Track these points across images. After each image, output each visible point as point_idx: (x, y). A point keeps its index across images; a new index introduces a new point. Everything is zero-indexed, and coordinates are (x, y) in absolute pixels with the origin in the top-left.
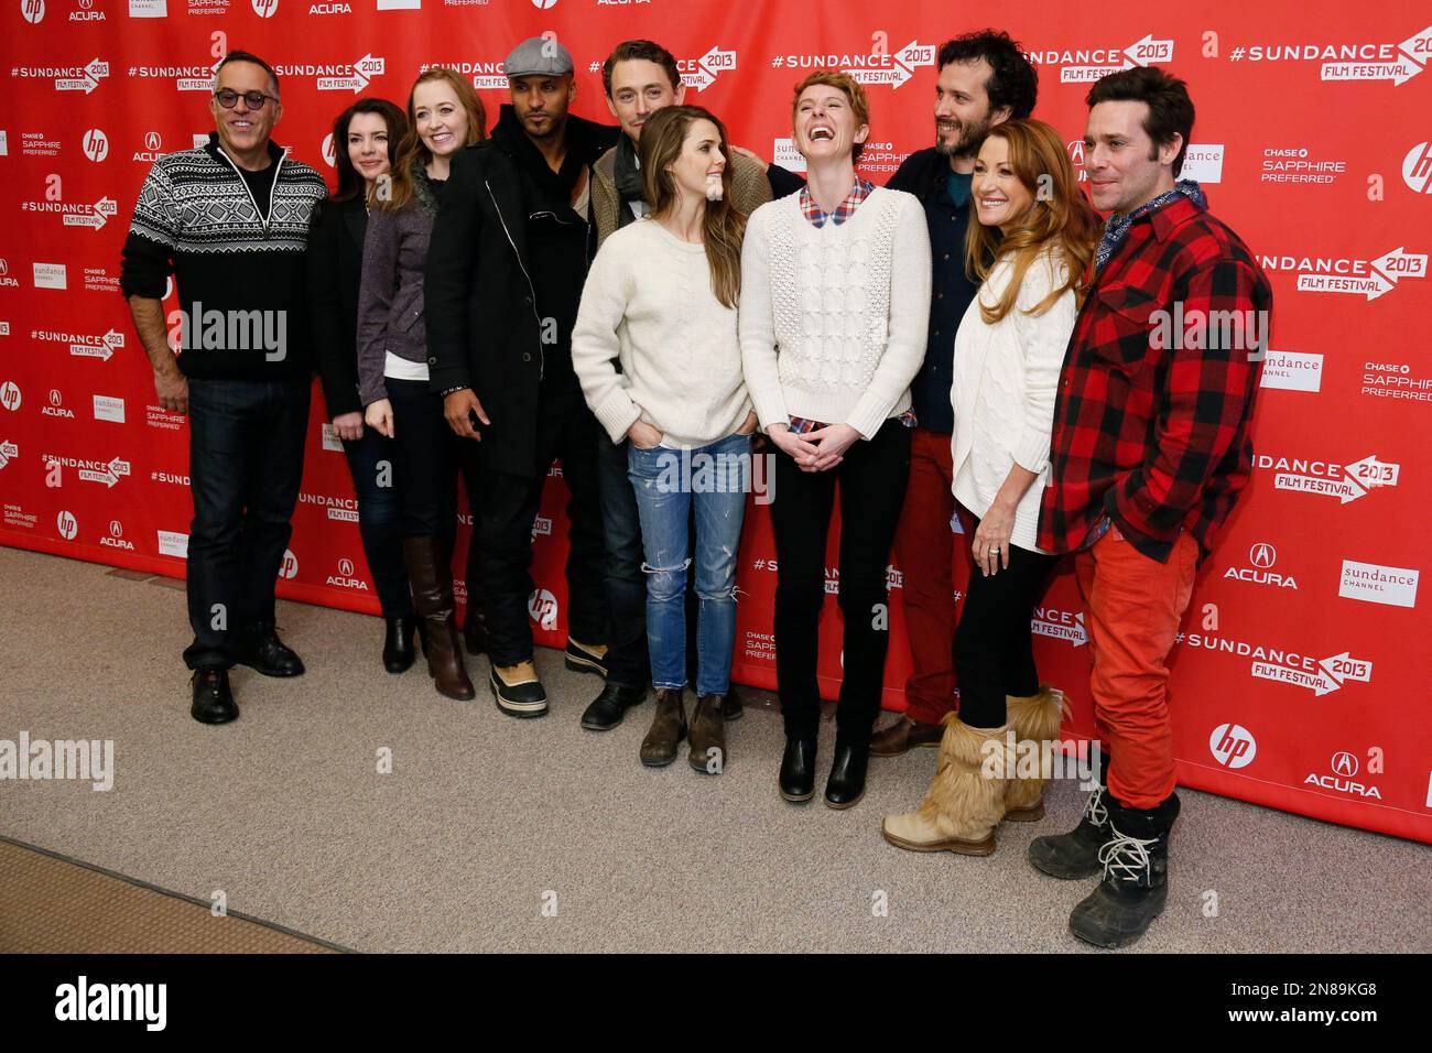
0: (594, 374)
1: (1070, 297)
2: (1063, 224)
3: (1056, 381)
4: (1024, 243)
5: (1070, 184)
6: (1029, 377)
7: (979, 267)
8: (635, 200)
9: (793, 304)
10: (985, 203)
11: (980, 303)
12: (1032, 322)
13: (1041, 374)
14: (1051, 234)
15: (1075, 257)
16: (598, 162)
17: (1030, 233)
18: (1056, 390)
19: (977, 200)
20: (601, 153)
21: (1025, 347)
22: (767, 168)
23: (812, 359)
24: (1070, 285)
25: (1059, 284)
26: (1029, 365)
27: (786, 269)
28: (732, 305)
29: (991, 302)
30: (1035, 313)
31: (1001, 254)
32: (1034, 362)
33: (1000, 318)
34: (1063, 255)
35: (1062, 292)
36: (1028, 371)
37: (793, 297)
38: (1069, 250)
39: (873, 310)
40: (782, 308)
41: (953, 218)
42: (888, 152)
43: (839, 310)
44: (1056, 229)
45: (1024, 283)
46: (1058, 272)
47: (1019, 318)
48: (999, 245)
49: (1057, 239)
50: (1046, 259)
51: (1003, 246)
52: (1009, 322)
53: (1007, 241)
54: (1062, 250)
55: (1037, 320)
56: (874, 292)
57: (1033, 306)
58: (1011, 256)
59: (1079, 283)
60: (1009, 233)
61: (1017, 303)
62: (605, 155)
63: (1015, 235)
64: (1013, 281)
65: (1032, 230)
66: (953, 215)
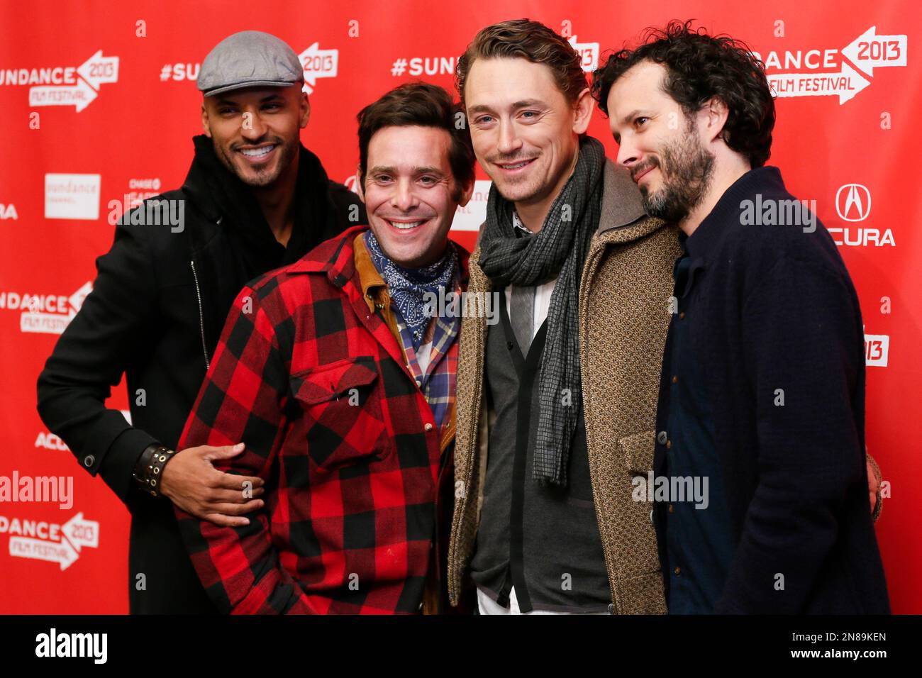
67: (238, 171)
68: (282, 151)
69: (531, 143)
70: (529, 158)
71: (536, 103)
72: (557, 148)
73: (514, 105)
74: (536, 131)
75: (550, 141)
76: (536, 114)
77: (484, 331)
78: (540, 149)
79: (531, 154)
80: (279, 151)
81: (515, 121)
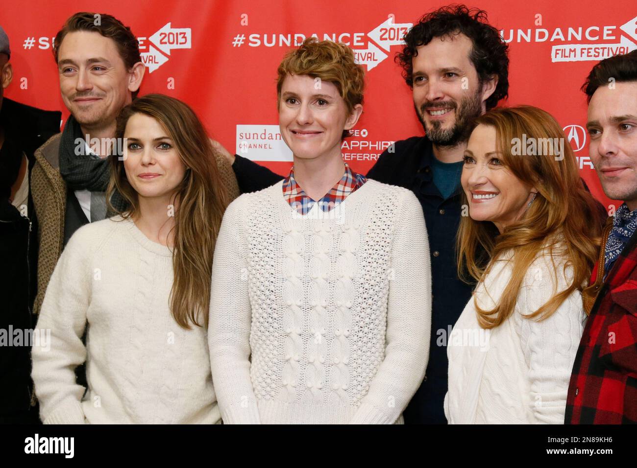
0: (49, 380)
1: (576, 299)
2: (563, 218)
3: (564, 392)
4: (522, 241)
5: (569, 173)
6: (534, 387)
7: (473, 268)
8: (81, 189)
9: (273, 297)
10: (476, 197)
11: (477, 308)
12: (536, 327)
13: (547, 385)
14: (551, 230)
15: (580, 253)
16: (41, 148)
17: (528, 231)
18: (565, 402)
19: (468, 194)
20: (42, 141)
21: (528, 355)
22: (233, 160)
23: (292, 362)
24: (576, 285)
25: (563, 286)
26: (533, 374)
27: (266, 259)
28: (190, 323)
29: (488, 305)
30: (538, 317)
31: (498, 252)
32: (539, 371)
33: (500, 322)
34: (567, 252)
35: (567, 294)
36: (532, 381)
37: (272, 288)
38: (573, 246)
39: (364, 305)
40: (260, 302)
41: (441, 212)
42: (365, 139)
43: (324, 304)
44: (556, 224)
45: (524, 285)
46: (562, 273)
47: (520, 322)
48: (494, 241)
49: (559, 235)
50: (548, 258)
51: (499, 245)
52: (509, 327)
53: (504, 238)
54: (565, 248)
55: (540, 325)
56: (366, 286)
57: (535, 309)
58: (510, 254)
59: (586, 283)
60: (505, 231)
61: (518, 306)
62: (49, 141)
63: (513, 232)
64: (512, 282)
65: (531, 226)
66: (440, 208)
69: (99, 87)
70: (96, 97)
71: (104, 60)
72: (116, 94)
73: (89, 60)
74: (103, 80)
75: (112, 88)
76: (103, 69)
77: (65, 209)
78: (105, 93)
79: (98, 95)
81: (89, 72)
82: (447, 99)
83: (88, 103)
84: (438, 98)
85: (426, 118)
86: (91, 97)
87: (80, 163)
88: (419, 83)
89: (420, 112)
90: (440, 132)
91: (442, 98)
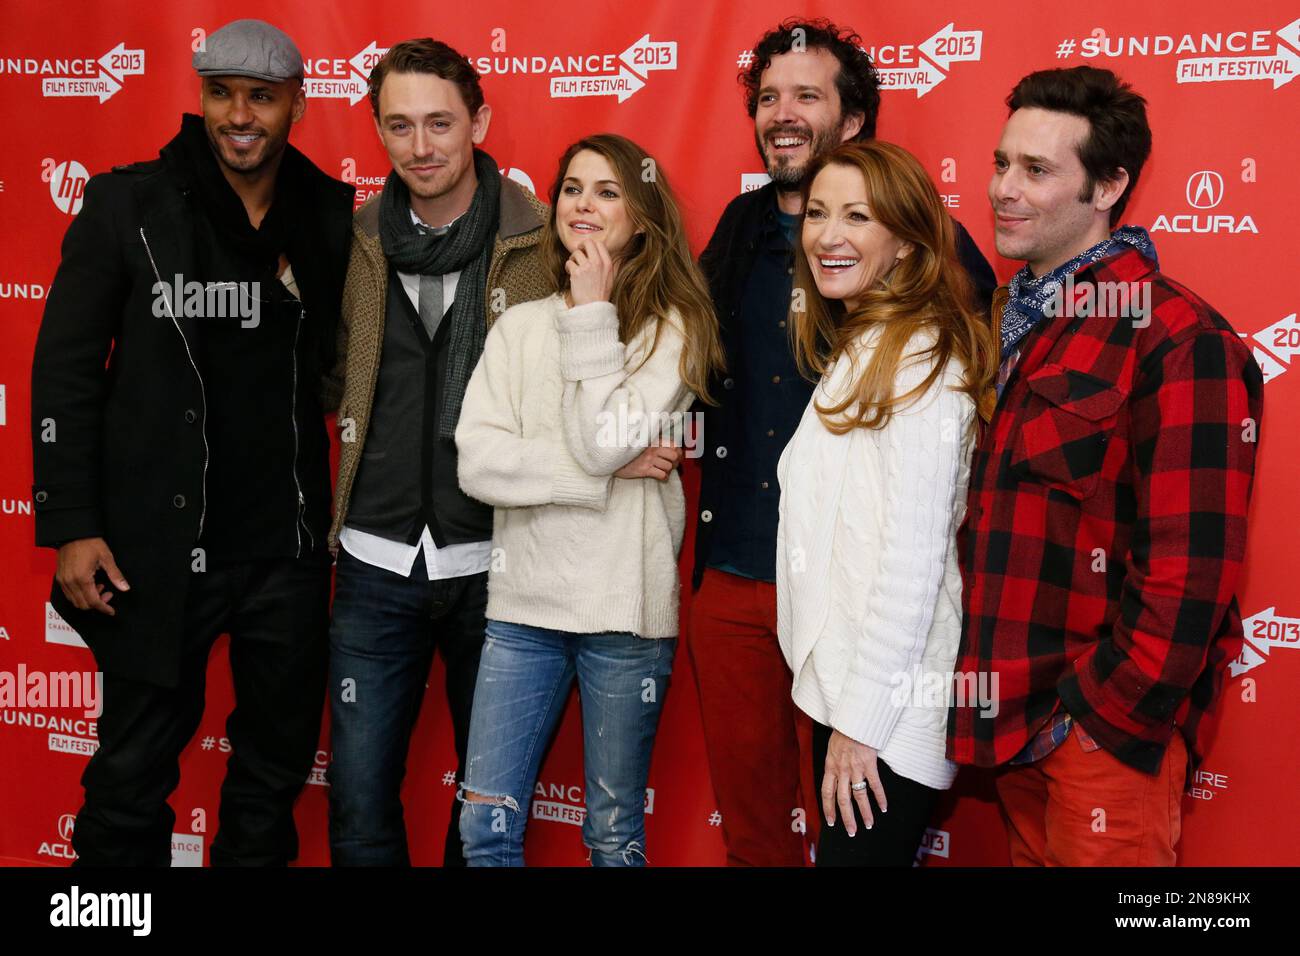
19: (812, 258)
67: (222, 151)
68: (267, 143)
69: (440, 150)
70: (438, 163)
71: (448, 114)
73: (429, 114)
74: (446, 140)
76: (447, 125)
78: (447, 157)
79: (441, 160)
80: (263, 142)
81: (428, 130)
82: (801, 124)
83: (428, 172)
84: (789, 121)
85: (769, 151)
86: (432, 165)
87: (410, 240)
88: (766, 103)
89: (763, 142)
90: (787, 170)
91: (795, 122)
